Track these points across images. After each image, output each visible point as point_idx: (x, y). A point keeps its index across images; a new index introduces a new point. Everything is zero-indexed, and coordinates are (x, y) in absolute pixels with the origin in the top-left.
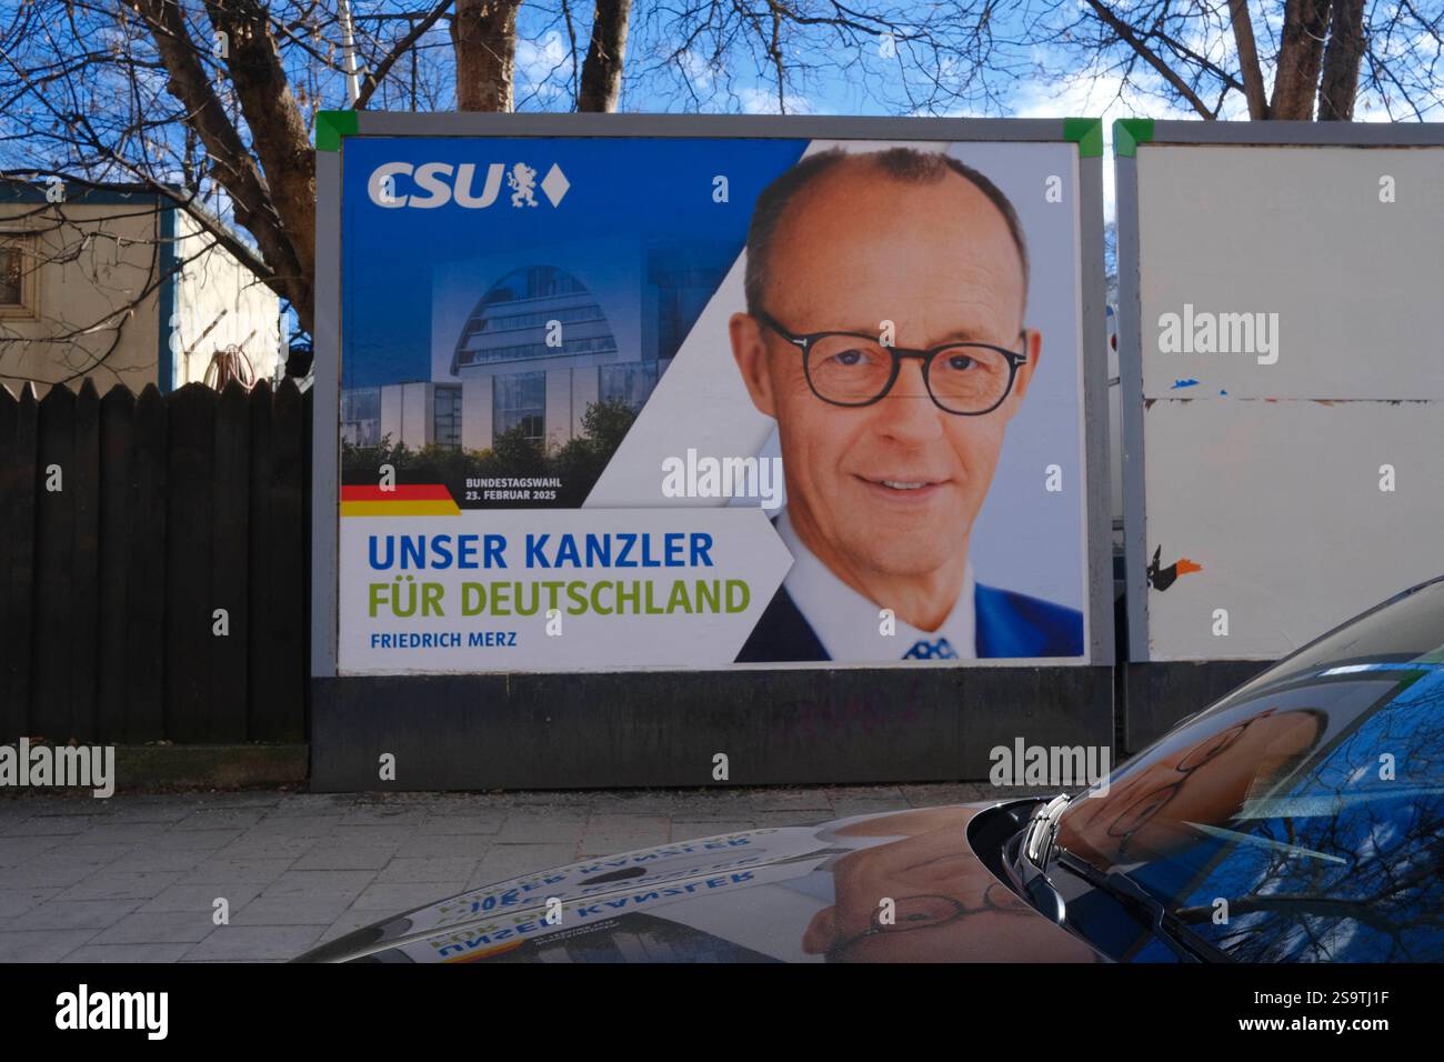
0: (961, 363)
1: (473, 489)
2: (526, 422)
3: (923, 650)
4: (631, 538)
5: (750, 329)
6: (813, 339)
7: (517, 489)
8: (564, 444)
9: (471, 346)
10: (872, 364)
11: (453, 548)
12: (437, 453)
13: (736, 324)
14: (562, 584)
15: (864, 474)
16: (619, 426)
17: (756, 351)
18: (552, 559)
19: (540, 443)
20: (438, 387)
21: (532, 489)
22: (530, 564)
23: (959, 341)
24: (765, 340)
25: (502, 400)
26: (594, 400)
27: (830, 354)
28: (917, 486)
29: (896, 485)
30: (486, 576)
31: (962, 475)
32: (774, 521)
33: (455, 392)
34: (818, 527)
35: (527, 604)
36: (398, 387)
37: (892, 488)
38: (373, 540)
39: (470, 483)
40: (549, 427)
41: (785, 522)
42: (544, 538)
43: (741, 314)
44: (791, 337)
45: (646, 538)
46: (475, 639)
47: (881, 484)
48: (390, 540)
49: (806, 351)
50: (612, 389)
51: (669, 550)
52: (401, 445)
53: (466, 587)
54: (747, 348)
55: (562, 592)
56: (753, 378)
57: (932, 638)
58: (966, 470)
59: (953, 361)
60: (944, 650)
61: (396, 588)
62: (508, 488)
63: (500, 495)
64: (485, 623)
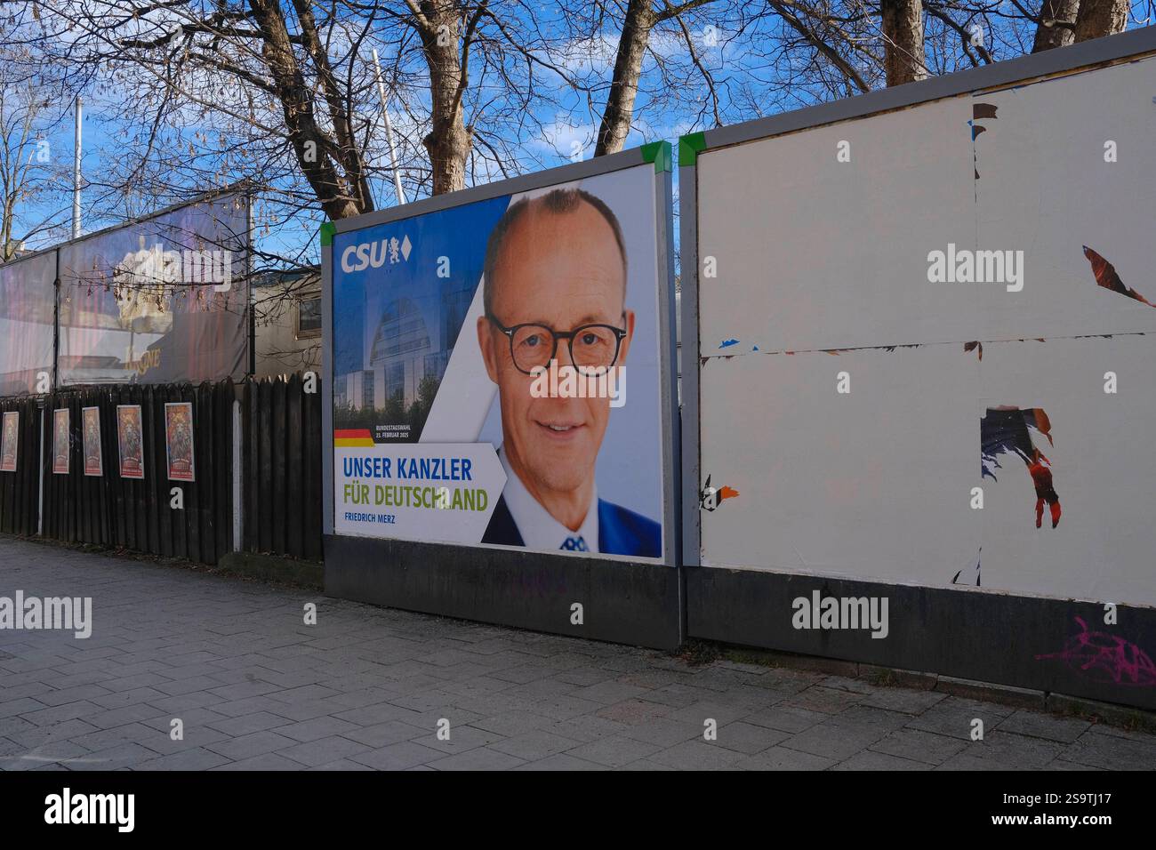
0: (589, 339)
1: (379, 432)
2: (397, 391)
3: (570, 544)
4: (437, 461)
5: (486, 326)
6: (515, 329)
7: (394, 431)
8: (411, 404)
9: (377, 349)
10: (544, 344)
11: (371, 464)
12: (367, 411)
13: (480, 324)
14: (411, 488)
15: (540, 421)
16: (432, 393)
17: (489, 340)
18: (407, 475)
19: (402, 403)
20: (366, 373)
21: (400, 431)
22: (399, 477)
23: (588, 324)
24: (494, 333)
25: (388, 379)
26: (422, 378)
27: (523, 339)
28: (567, 428)
29: (556, 428)
30: (384, 482)
31: (591, 421)
32: (498, 452)
33: (372, 373)
34: (519, 457)
35: (398, 501)
36: (352, 374)
37: (554, 430)
38: (345, 459)
39: (378, 428)
40: (406, 395)
41: (502, 452)
42: (405, 460)
43: (482, 317)
44: (504, 330)
45: (444, 460)
46: (381, 518)
47: (549, 427)
48: (351, 459)
49: (512, 338)
50: (429, 368)
51: (454, 469)
52: (353, 407)
53: (377, 487)
54: (485, 340)
55: (411, 492)
56: (488, 359)
57: (575, 536)
58: (593, 416)
59: (585, 338)
60: (581, 545)
61: (353, 486)
62: (391, 431)
63: (389, 435)
64: (383, 510)
